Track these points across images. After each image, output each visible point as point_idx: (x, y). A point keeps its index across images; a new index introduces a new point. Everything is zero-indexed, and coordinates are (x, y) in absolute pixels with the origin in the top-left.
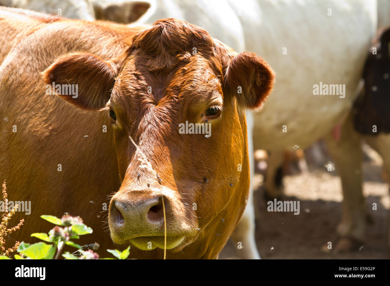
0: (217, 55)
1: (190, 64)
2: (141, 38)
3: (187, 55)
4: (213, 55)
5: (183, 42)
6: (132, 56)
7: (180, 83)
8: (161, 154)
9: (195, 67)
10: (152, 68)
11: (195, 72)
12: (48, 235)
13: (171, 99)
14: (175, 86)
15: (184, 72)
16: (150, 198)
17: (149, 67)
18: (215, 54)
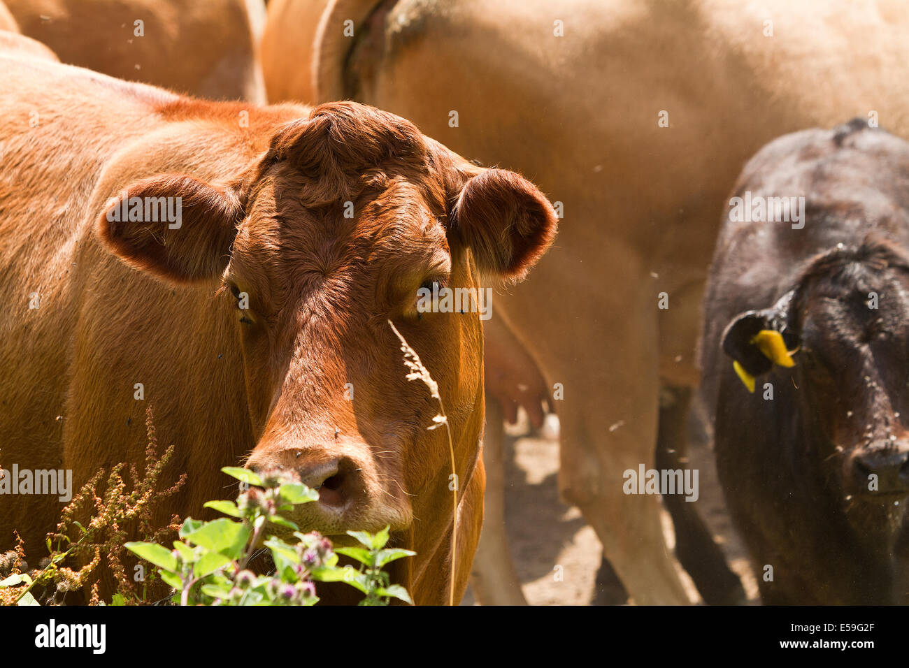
0: (435, 172)
1: (386, 193)
2: (290, 144)
3: (380, 176)
4: (426, 172)
5: (370, 149)
6: (271, 178)
7: (370, 232)
8: (336, 374)
9: (396, 201)
10: (313, 201)
11: (398, 210)
12: (237, 505)
13: (353, 264)
14: (360, 238)
15: (377, 211)
16: (320, 465)
17: (306, 200)
18: (431, 169)
